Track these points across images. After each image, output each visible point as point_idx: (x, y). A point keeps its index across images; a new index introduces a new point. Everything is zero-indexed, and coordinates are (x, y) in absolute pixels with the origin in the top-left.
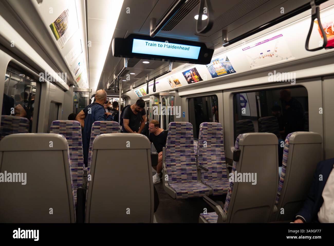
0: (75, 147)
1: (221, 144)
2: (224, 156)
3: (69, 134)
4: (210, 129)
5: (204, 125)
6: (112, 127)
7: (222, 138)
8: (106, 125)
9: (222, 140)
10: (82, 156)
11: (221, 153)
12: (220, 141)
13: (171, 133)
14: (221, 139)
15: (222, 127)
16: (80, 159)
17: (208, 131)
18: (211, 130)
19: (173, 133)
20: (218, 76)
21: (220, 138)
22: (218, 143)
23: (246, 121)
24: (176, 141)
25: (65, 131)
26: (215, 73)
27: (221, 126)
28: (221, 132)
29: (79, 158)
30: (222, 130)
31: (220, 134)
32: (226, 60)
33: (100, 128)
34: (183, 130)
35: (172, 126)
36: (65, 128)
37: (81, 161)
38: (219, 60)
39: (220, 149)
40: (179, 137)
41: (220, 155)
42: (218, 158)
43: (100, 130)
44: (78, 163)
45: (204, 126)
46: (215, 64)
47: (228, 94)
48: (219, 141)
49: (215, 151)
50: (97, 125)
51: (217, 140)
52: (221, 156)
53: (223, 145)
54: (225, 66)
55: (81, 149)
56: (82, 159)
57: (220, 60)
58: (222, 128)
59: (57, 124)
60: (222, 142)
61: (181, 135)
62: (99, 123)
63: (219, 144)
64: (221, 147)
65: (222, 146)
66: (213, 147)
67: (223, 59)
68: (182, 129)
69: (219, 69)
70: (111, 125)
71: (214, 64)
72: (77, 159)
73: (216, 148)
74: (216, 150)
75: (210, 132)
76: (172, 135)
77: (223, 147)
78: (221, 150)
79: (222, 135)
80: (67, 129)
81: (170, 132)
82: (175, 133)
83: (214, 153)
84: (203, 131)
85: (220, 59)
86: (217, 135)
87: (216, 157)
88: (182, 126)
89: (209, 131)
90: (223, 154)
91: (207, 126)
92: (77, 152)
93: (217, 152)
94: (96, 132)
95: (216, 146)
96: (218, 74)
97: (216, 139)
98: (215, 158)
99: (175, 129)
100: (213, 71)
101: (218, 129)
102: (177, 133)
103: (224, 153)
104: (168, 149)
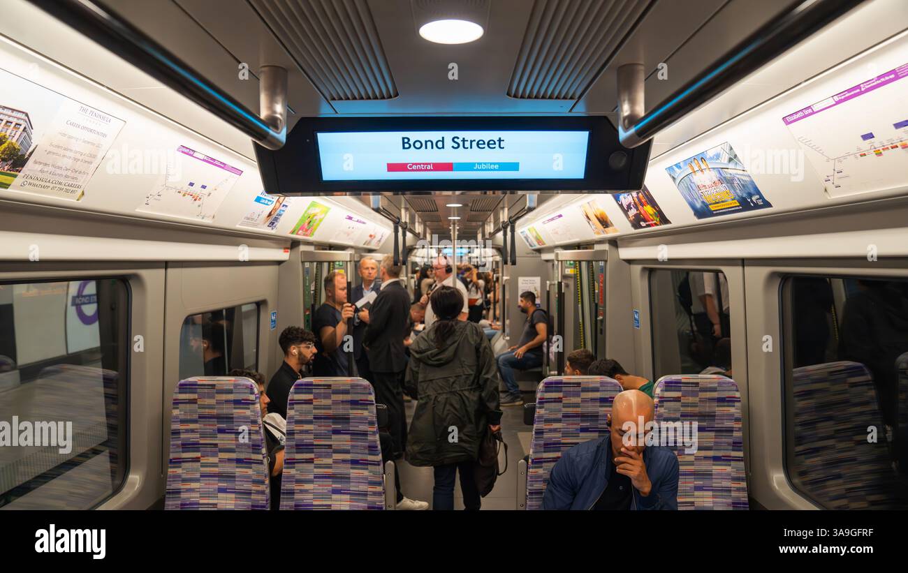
0: (242, 456)
1: (734, 454)
2: (746, 494)
3: (223, 418)
4: (691, 399)
5: (669, 386)
6: (348, 397)
7: (739, 430)
8: (330, 391)
9: (738, 437)
10: (262, 482)
11: (734, 485)
12: (731, 440)
13: (546, 417)
14: (735, 434)
15: (737, 391)
16: (258, 492)
17: (682, 406)
18: (694, 405)
19: (552, 417)
20: (711, 214)
21: (730, 430)
22: (722, 447)
23: (843, 368)
24: (563, 441)
25: (214, 408)
26: (703, 202)
27: (735, 388)
28: (732, 410)
29: (254, 488)
30: (736, 404)
31: (730, 417)
32: (730, 160)
33: (311, 400)
34: (590, 404)
35: (546, 392)
36: (212, 402)
37: (259, 497)
38: (708, 157)
39: (729, 469)
40: (572, 428)
41: (729, 490)
42: (722, 503)
43: (312, 406)
44: (250, 503)
45: (666, 391)
46: (697, 173)
47: (758, 275)
48: (725, 443)
49: (711, 475)
50: (304, 391)
51: (716, 437)
52: (733, 494)
53: (741, 454)
54: (730, 182)
55: (261, 463)
56: (263, 492)
57: (711, 159)
58: (738, 395)
59: (191, 390)
60: (736, 445)
61: (582, 421)
62: (310, 384)
63: (727, 453)
64: (732, 463)
65: (737, 459)
66: (703, 462)
67: (718, 156)
68: (584, 401)
69: (712, 190)
70: (346, 392)
71: (694, 172)
72: (249, 493)
73: (714, 465)
74: (714, 472)
75: (689, 409)
76: (548, 421)
77: (742, 464)
78: (734, 475)
79: (737, 420)
80: (219, 402)
81: (542, 411)
82: (560, 416)
83: (707, 482)
84: (662, 406)
85: (710, 154)
86: (716, 421)
87: (714, 497)
88: (583, 391)
89: (684, 405)
90: (738, 490)
91: (680, 391)
92: (250, 472)
93: (719, 481)
94: (300, 413)
95: (716, 459)
96: (712, 208)
97: (713, 434)
98: (711, 500)
99: (559, 400)
100: (696, 196)
101: (721, 400)
102: (566, 416)
103: (744, 484)
104: (535, 468)
